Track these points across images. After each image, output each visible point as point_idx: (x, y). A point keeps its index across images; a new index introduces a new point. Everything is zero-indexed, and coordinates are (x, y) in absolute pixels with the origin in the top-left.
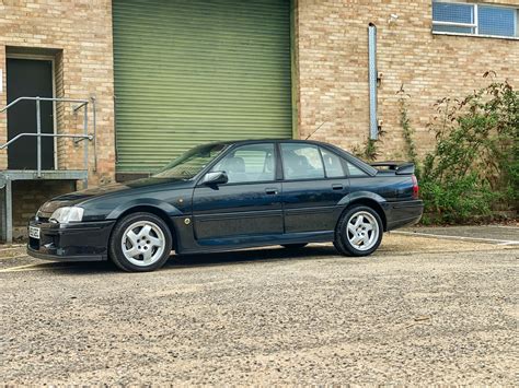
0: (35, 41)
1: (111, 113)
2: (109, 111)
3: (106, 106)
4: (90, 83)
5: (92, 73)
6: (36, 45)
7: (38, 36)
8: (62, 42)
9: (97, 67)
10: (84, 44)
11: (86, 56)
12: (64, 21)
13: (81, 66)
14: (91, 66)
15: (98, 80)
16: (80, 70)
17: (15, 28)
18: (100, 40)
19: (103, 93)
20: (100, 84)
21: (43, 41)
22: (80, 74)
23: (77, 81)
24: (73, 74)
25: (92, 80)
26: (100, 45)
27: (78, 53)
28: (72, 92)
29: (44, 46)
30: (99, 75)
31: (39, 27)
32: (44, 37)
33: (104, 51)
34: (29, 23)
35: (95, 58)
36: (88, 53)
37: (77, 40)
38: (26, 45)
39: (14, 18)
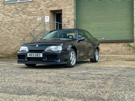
0: (56, 8)
1: (73, 25)
2: (72, 24)
3: (72, 23)
4: (68, 17)
5: (69, 15)
6: (56, 9)
7: (57, 7)
8: (62, 8)
9: (70, 13)
10: (67, 7)
11: (67, 10)
12: (63, 2)
13: (66, 13)
14: (69, 13)
15: (70, 16)
16: (66, 14)
17: (52, 6)
18: (71, 5)
19: (71, 20)
20: (70, 17)
21: (58, 8)
22: (66, 15)
23: (65, 17)
24: (64, 15)
25: (69, 16)
26: (71, 7)
27: (65, 10)
28: (64, 20)
29: (58, 9)
30: (70, 15)
31: (57, 5)
32: (58, 7)
33: (72, 8)
34: (55, 4)
35: (69, 10)
36: (68, 9)
37: (65, 6)
38: (54, 10)
39: (52, 3)
